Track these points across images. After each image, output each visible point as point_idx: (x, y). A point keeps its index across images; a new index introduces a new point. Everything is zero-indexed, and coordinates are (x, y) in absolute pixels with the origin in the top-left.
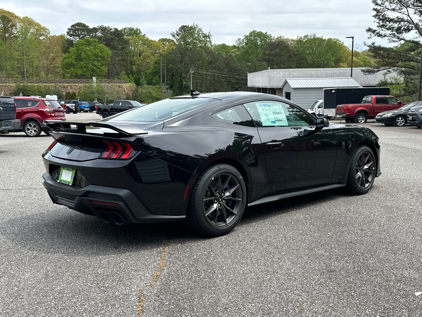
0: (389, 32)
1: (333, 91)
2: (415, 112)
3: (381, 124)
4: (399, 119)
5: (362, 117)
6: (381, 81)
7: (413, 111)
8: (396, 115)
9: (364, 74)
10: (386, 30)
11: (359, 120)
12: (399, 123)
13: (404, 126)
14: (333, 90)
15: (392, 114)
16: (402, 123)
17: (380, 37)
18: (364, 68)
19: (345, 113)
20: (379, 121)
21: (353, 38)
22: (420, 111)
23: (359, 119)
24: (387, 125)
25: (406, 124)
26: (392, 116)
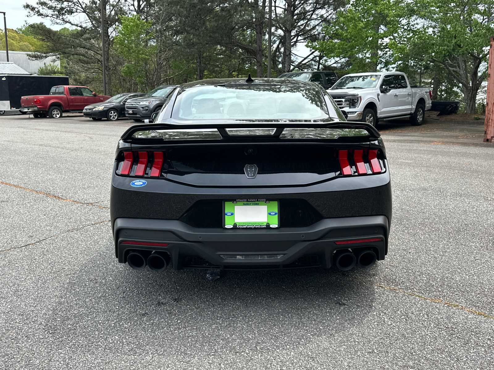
0: (50, 12)
1: (3, 79)
2: (134, 105)
3: (88, 119)
4: (111, 113)
5: (57, 111)
6: (40, 68)
7: (133, 103)
8: (108, 108)
9: (29, 59)
10: (47, 8)
11: (54, 115)
12: (112, 117)
13: (117, 120)
14: (3, 77)
15: (104, 107)
16: (114, 116)
17: (41, 17)
18: (30, 53)
19: (36, 107)
20: (87, 115)
21: (4, 14)
22: (141, 104)
23: (53, 113)
24: (95, 120)
25: (119, 118)
26: (105, 109)
